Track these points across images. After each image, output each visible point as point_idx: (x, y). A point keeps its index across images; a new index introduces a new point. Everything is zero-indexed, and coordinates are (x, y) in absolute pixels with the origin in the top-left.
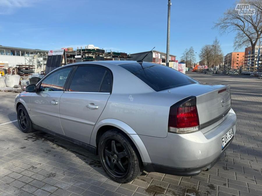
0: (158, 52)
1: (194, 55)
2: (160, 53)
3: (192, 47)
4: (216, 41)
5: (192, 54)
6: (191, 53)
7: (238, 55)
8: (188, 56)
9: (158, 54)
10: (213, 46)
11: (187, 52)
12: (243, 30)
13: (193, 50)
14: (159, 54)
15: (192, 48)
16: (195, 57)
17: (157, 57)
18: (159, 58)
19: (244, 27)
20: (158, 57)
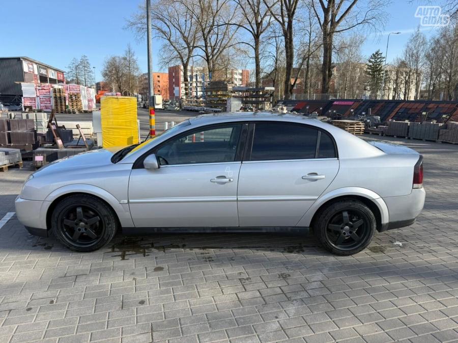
0: (32, 62)
1: (90, 72)
2: (36, 63)
3: (85, 56)
4: (129, 51)
5: (86, 68)
6: (84, 66)
7: (159, 77)
8: (79, 73)
9: (32, 65)
10: (125, 59)
11: (77, 64)
12: (169, 40)
13: (87, 63)
14: (35, 66)
15: (86, 58)
16: (93, 75)
17: (31, 70)
18: (36, 73)
19: (170, 35)
20: (33, 72)
